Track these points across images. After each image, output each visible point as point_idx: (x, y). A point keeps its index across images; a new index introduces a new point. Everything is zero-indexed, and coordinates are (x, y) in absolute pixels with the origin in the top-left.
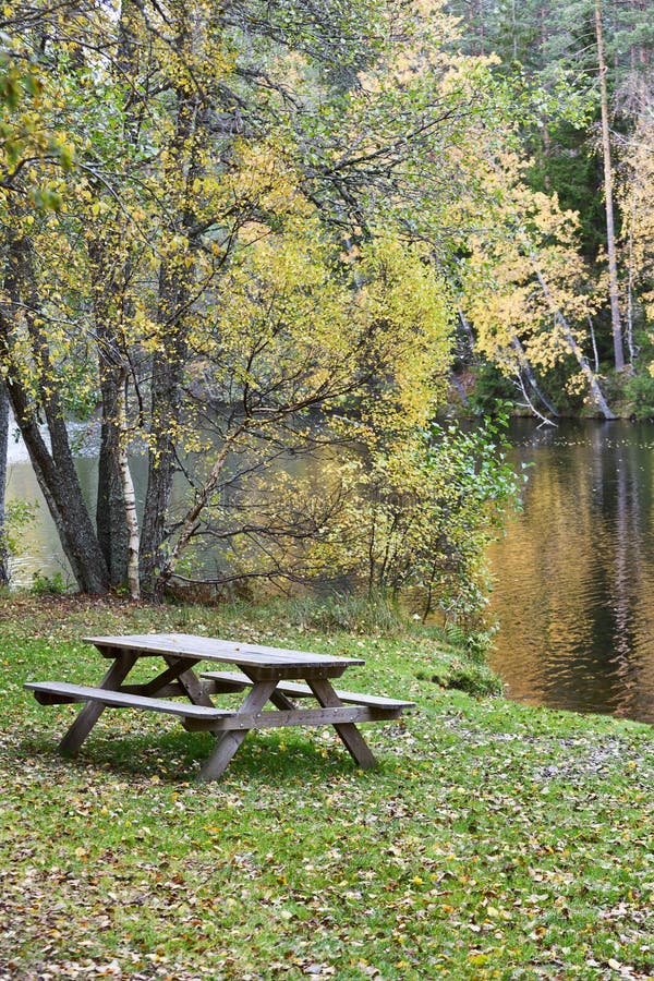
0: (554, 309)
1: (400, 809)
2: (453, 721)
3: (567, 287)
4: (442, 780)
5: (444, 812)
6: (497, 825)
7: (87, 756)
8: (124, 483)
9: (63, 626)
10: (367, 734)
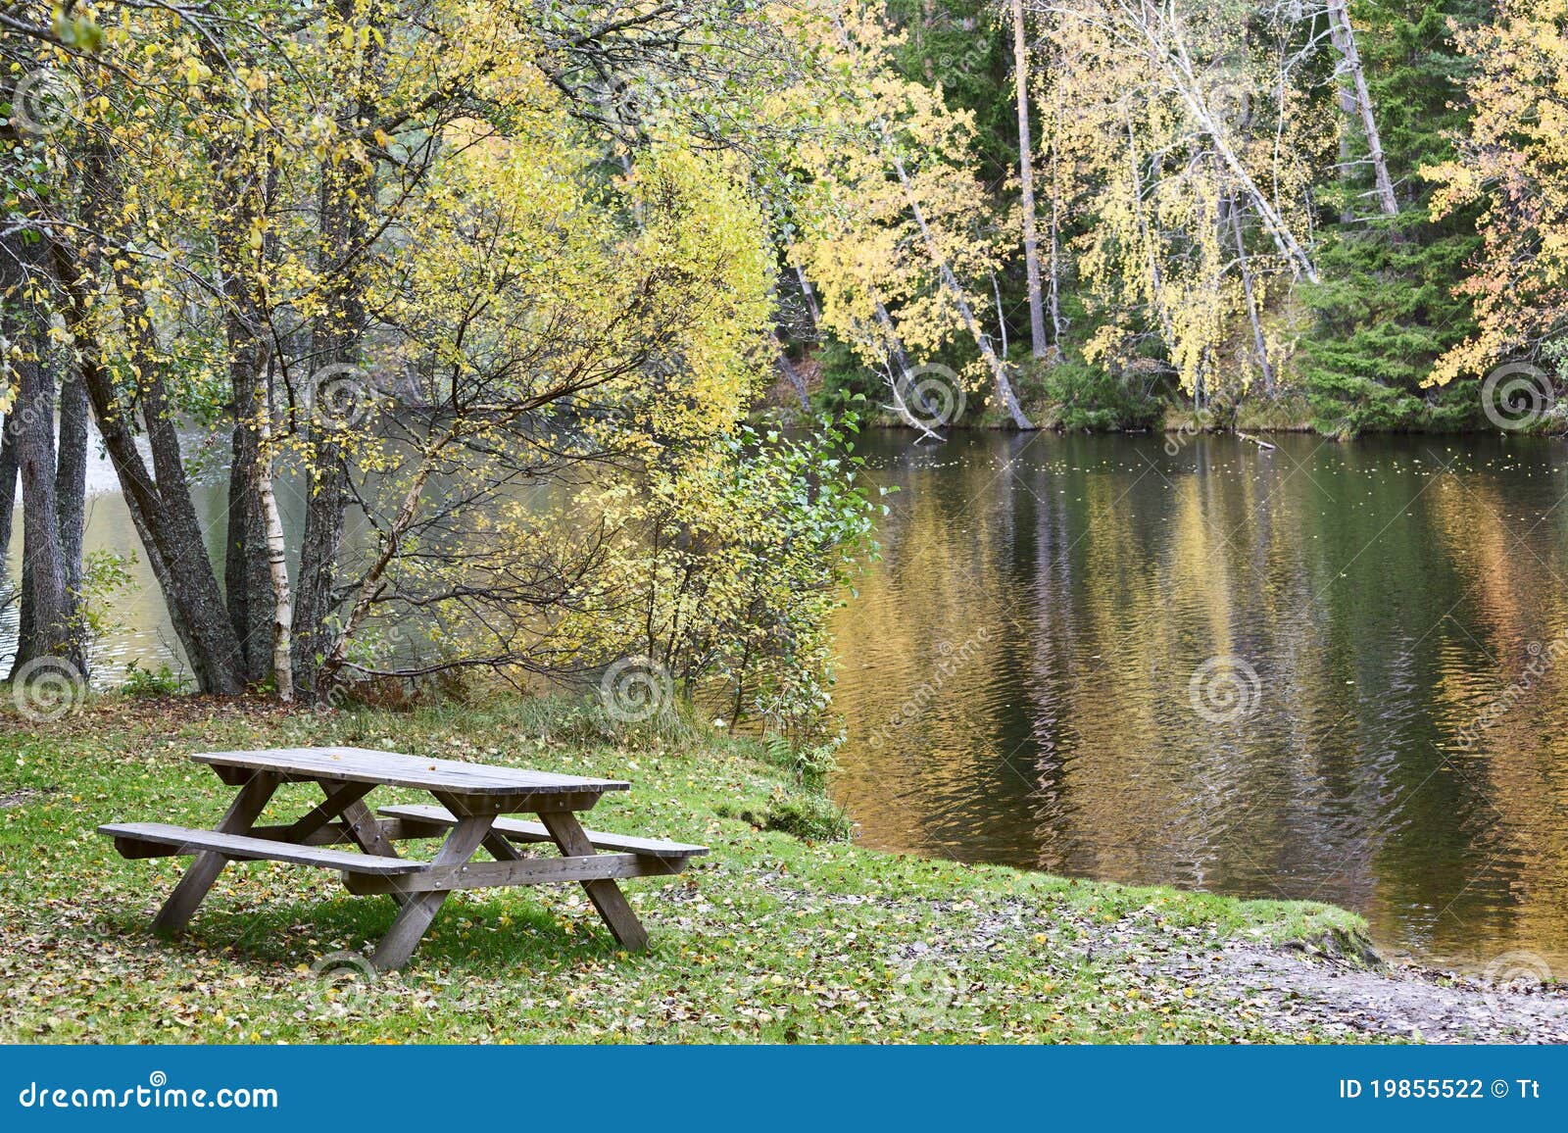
0: (939, 260)
1: (681, 1009)
2: (769, 877)
3: (959, 229)
4: (749, 965)
5: (749, 1011)
6: (828, 1030)
7: (198, 938)
8: (268, 522)
9: (171, 744)
10: (637, 898)
